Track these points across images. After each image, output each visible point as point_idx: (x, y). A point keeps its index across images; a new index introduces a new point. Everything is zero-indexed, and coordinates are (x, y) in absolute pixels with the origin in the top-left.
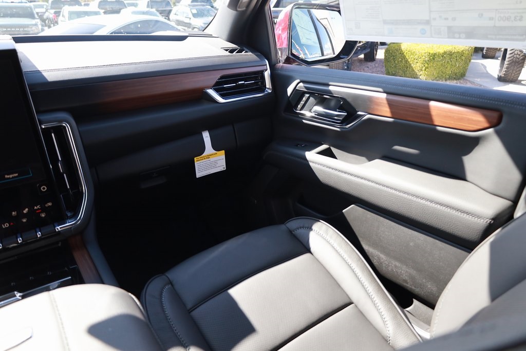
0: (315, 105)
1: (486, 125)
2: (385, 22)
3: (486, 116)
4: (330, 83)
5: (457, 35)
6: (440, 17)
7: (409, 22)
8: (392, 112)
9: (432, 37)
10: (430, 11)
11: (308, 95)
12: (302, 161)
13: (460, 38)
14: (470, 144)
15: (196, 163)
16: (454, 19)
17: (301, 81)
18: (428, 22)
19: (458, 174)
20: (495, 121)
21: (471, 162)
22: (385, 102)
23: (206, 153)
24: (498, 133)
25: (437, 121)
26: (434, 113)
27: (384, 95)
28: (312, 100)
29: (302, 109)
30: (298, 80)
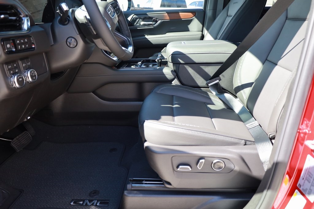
1: (193, 16)
3: (192, 14)
4: (147, 13)
8: (170, 18)
11: (139, 19)
12: (146, 39)
14: (189, 21)
17: (135, 15)
19: (188, 30)
20: (195, 15)
21: (190, 27)
24: (196, 17)
25: (182, 17)
26: (181, 16)
27: (167, 14)
28: (141, 20)
29: (136, 24)
30: (133, 15)
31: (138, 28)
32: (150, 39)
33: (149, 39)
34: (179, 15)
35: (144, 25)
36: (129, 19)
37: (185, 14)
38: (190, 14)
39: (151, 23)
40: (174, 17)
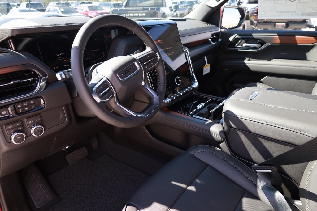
0: (245, 43)
1: (316, 41)
2: (277, 12)
3: (316, 39)
4: (253, 34)
5: (305, 15)
6: (300, 10)
7: (287, 12)
8: (281, 41)
9: (295, 16)
10: (296, 8)
11: (241, 40)
13: (305, 16)
14: (310, 48)
15: (204, 69)
16: (304, 10)
17: (238, 35)
18: (295, 12)
22: (278, 38)
23: (206, 65)
25: (298, 42)
26: (297, 40)
27: (278, 36)
28: (243, 41)
29: (238, 45)
30: (236, 35)
31: (239, 50)
32: (249, 65)
33: (247, 65)
34: (295, 39)
35: (247, 47)
36: (231, 39)
37: (304, 38)
38: (312, 39)
39: (256, 45)
40: (287, 40)
